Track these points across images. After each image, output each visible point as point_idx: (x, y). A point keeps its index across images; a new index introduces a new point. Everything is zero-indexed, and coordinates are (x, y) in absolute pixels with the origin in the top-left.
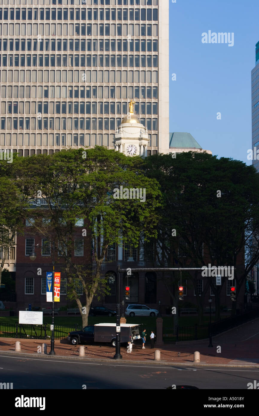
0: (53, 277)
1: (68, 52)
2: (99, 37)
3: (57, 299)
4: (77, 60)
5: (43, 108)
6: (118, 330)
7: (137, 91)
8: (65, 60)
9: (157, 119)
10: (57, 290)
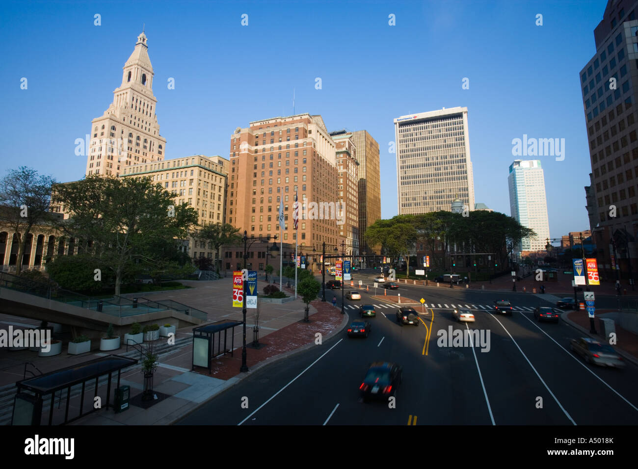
0: (426, 258)
1: (433, 178)
2: (444, 171)
3: (428, 266)
4: (436, 180)
5: (425, 198)
6: (451, 277)
7: (460, 189)
8: (432, 180)
9: (468, 199)
10: (428, 262)
